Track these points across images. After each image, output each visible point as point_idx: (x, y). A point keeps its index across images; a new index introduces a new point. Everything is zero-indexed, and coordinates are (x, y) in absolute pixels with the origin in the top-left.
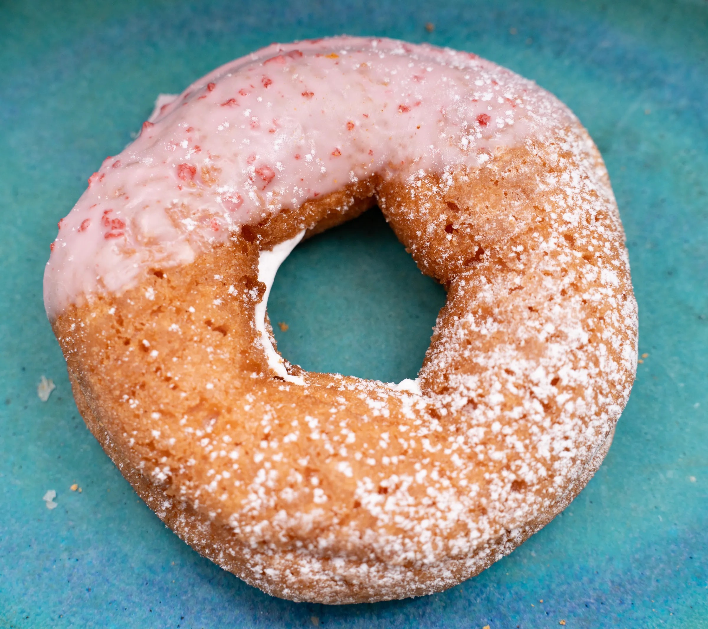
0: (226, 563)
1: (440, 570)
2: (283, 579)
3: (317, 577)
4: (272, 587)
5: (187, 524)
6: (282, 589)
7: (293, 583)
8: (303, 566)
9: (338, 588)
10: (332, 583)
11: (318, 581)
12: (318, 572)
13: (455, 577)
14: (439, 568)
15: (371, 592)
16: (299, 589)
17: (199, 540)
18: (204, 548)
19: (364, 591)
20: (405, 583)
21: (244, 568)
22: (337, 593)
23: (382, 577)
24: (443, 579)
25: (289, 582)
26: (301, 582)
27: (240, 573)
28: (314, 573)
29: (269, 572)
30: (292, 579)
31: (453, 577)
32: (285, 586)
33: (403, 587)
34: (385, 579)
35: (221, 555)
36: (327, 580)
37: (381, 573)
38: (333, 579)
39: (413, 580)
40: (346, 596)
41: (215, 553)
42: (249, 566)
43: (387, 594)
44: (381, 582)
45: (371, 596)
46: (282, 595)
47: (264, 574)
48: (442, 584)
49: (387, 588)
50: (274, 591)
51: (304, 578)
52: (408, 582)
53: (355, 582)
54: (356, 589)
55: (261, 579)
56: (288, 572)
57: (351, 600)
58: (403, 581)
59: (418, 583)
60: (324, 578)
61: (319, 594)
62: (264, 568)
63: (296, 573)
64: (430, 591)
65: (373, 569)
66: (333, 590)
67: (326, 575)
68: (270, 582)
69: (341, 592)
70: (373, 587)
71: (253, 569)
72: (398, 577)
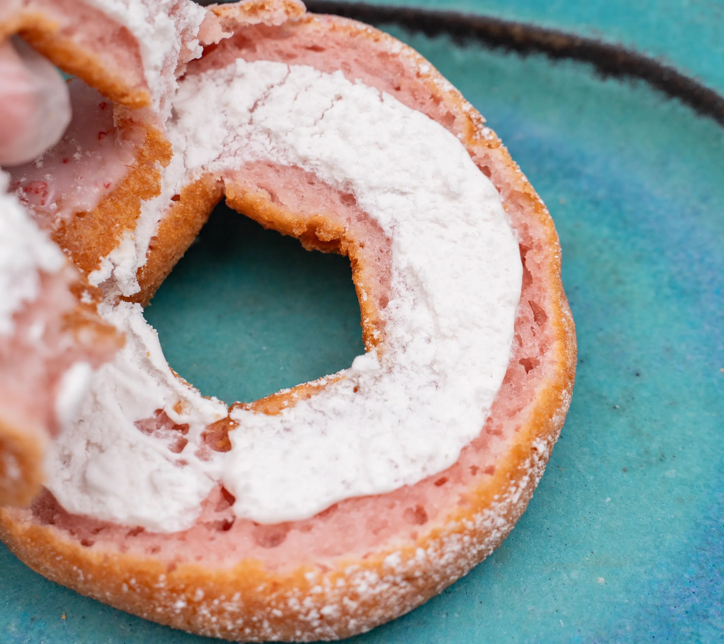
0: (274, 632)
1: (493, 521)
2: (344, 611)
3: (378, 590)
4: (336, 627)
5: (212, 613)
6: (347, 622)
7: (357, 610)
8: (359, 585)
9: (402, 591)
10: (395, 589)
11: (381, 594)
12: (377, 583)
13: (508, 522)
14: (491, 518)
15: (436, 578)
16: (365, 613)
17: (234, 623)
18: (242, 629)
19: (430, 581)
20: (466, 550)
21: (296, 624)
22: (403, 597)
23: (442, 555)
24: (498, 529)
25: (351, 611)
26: (364, 604)
27: (294, 633)
28: (373, 586)
29: (327, 610)
30: (353, 605)
31: (506, 522)
32: (348, 617)
33: (465, 557)
34: (446, 557)
35: (266, 624)
36: (389, 588)
37: (439, 552)
38: (395, 584)
39: (472, 544)
40: (415, 595)
41: (257, 628)
42: (301, 617)
43: (453, 573)
44: (443, 562)
45: (438, 583)
46: (349, 632)
47: (322, 617)
48: (499, 535)
49: (451, 566)
50: (339, 632)
51: (365, 597)
52: (468, 548)
53: (418, 574)
54: (421, 582)
55: (321, 626)
56: (346, 601)
57: (420, 599)
58: (463, 549)
59: (477, 546)
60: (385, 586)
61: (386, 608)
62: (319, 609)
63: (354, 597)
64: (490, 550)
65: (430, 551)
66: (399, 596)
67: (387, 582)
68: (330, 623)
69: (407, 593)
70: (437, 572)
71: (309, 618)
72: (457, 547)
